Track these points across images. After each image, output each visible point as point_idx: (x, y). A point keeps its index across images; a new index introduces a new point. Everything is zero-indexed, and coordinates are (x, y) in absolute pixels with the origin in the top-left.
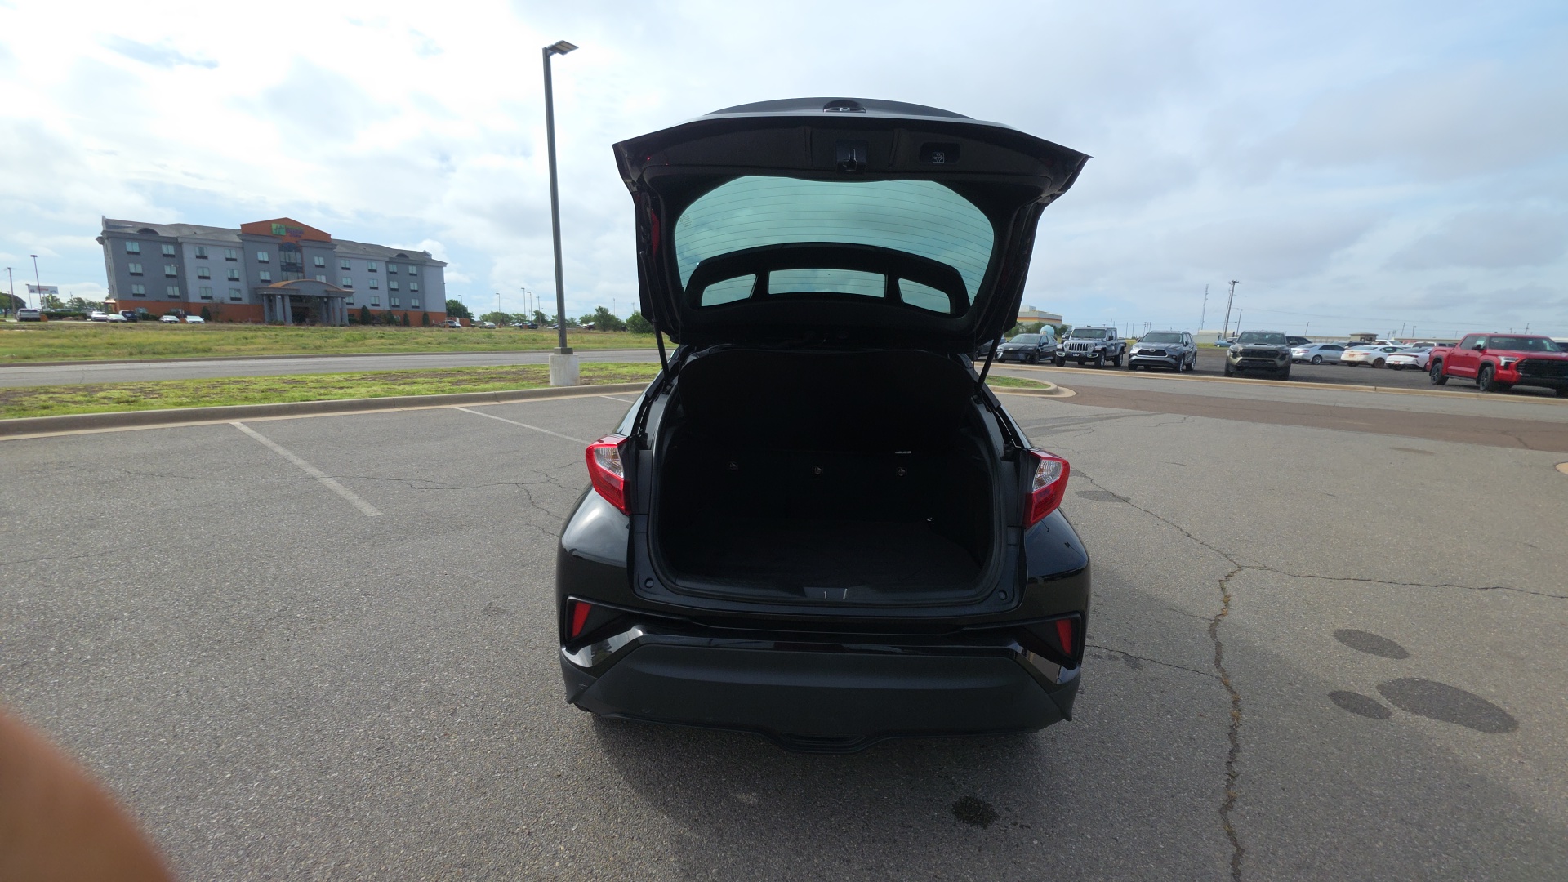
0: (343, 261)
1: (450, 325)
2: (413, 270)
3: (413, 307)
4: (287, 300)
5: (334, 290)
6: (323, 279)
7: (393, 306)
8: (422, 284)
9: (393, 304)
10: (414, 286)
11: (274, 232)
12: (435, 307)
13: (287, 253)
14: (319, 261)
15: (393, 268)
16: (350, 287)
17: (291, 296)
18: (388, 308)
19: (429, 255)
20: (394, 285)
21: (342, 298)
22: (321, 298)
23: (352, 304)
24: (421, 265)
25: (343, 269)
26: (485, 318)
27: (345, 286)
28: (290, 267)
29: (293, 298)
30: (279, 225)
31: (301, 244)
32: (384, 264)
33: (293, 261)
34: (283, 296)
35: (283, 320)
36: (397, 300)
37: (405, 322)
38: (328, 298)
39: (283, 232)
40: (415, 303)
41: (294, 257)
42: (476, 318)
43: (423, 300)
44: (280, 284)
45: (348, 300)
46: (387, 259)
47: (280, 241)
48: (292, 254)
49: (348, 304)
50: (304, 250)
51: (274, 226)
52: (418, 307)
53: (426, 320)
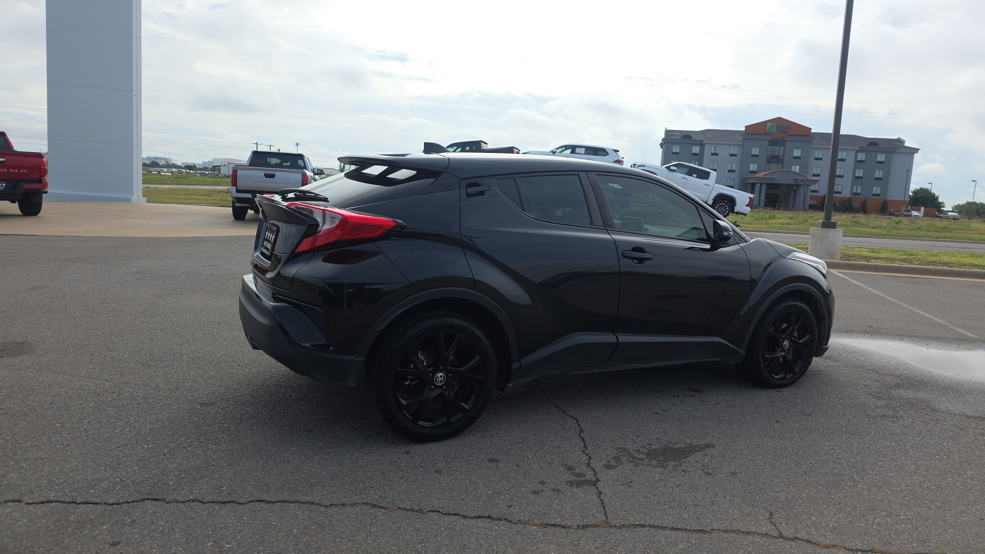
0: (817, 152)
1: (905, 213)
2: (881, 157)
3: (874, 195)
4: (764, 187)
5: (802, 178)
6: (796, 169)
7: (855, 194)
8: (887, 173)
9: (854, 191)
10: (878, 174)
11: (767, 130)
12: (894, 195)
13: (774, 147)
14: (797, 153)
15: (861, 157)
16: (819, 175)
17: (767, 184)
18: (848, 195)
19: (903, 142)
20: (859, 173)
21: (808, 186)
22: (792, 185)
23: (817, 192)
24: (891, 152)
25: (816, 159)
27: (814, 175)
28: (774, 159)
29: (771, 186)
30: (772, 124)
31: (786, 139)
32: (854, 152)
33: (776, 154)
34: (761, 184)
35: (757, 205)
36: (859, 188)
37: (863, 209)
38: (798, 186)
39: (774, 130)
40: (876, 190)
41: (778, 150)
43: (885, 189)
44: (760, 175)
45: (813, 188)
46: (858, 148)
47: (770, 138)
48: (777, 148)
49: (812, 191)
50: (787, 143)
51: (769, 125)
52: (878, 195)
53: (884, 208)
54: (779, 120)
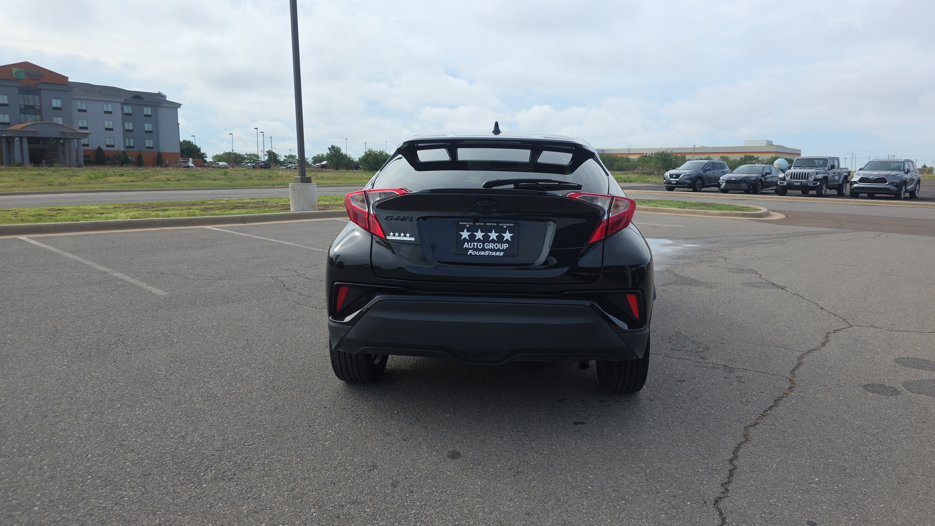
0: (79, 103)
1: (184, 164)
2: (147, 111)
3: (148, 148)
4: (25, 141)
5: (70, 131)
6: (59, 121)
7: (128, 147)
8: (156, 125)
9: (127, 145)
10: (148, 127)
11: (14, 76)
12: (168, 147)
13: (26, 96)
14: (56, 103)
15: (127, 109)
16: (86, 128)
17: (28, 138)
18: (122, 149)
19: (165, 97)
20: (129, 126)
21: (78, 139)
22: (58, 139)
23: (87, 145)
24: (156, 106)
25: (80, 110)
26: (218, 158)
27: (81, 128)
28: (28, 109)
29: (33, 140)
30: (19, 69)
31: (40, 87)
32: (120, 105)
33: (31, 104)
34: (21, 138)
35: (21, 161)
36: (132, 141)
37: (139, 162)
38: (64, 139)
39: (23, 76)
40: (149, 143)
41: (32, 100)
42: (209, 159)
43: (157, 141)
44: (18, 127)
45: (84, 141)
46: (123, 101)
47: (20, 85)
48: (31, 97)
49: (84, 145)
50: (42, 92)
51: (14, 70)
52: (152, 148)
53: (160, 161)
54: (26, 65)
